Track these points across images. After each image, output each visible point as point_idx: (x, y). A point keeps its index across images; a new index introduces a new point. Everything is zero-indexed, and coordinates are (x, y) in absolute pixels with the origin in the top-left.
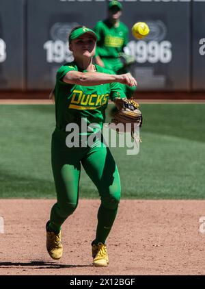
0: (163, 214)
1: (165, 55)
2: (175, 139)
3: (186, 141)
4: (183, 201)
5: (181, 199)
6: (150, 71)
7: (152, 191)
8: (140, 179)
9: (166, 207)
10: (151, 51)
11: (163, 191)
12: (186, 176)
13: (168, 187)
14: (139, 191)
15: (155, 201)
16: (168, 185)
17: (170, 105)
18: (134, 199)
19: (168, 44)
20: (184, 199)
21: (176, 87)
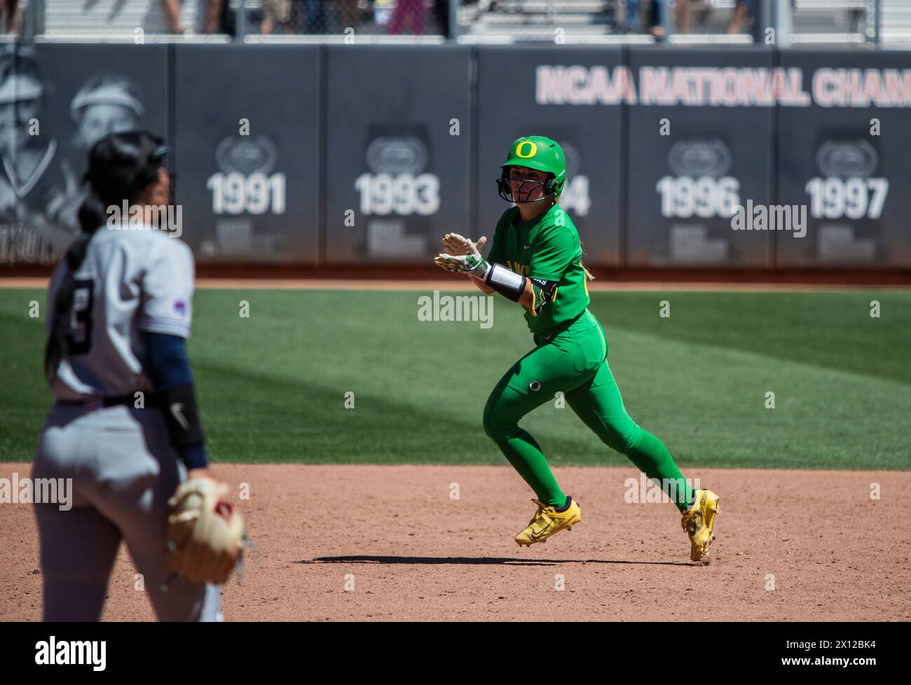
0: (743, 496)
1: (727, 203)
2: (751, 357)
3: (772, 361)
4: (778, 472)
5: (775, 468)
6: (699, 232)
7: (720, 453)
8: (696, 431)
9: (749, 483)
10: (702, 195)
11: (740, 452)
12: (777, 425)
13: (748, 446)
14: (695, 452)
15: (728, 472)
16: (748, 441)
17: (738, 295)
18: (689, 467)
19: (732, 183)
20: (780, 467)
21: (746, 261)
